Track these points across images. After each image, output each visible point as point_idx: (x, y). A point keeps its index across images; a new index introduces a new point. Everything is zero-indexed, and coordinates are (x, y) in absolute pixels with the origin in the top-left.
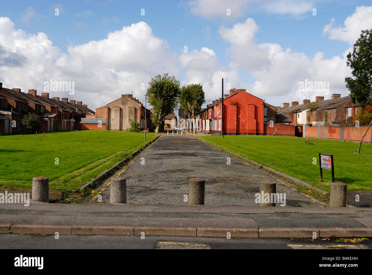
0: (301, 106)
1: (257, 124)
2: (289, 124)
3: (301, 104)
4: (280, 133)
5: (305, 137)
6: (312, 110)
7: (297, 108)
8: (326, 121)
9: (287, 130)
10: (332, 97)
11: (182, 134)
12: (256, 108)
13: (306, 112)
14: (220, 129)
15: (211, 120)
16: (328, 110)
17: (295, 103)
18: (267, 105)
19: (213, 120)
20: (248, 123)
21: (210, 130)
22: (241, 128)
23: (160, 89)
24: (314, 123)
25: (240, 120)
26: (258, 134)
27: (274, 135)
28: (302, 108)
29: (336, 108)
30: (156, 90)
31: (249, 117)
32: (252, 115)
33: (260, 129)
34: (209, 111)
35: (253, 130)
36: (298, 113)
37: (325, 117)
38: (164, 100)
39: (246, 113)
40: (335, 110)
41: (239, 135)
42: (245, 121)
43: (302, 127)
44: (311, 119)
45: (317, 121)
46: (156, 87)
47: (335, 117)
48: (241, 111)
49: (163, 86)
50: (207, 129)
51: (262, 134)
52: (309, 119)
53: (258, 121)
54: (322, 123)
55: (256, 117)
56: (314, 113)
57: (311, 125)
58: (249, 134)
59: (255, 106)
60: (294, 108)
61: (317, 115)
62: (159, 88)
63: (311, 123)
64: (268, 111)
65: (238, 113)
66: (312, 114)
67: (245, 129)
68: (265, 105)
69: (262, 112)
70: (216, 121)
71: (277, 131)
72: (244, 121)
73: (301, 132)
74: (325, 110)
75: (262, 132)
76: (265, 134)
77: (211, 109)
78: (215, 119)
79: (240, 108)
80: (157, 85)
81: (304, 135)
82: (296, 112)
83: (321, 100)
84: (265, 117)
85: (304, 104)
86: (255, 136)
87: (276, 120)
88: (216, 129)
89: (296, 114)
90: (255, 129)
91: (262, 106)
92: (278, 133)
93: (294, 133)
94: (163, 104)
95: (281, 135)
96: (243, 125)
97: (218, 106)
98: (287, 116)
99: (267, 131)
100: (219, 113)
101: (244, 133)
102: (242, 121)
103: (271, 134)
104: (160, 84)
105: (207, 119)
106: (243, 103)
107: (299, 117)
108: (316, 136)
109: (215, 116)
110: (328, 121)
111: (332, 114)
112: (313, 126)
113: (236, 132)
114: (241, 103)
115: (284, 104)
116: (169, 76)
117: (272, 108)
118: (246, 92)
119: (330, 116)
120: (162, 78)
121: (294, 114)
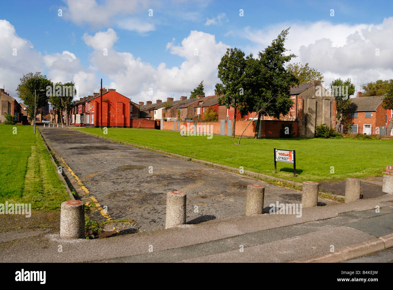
0: (155, 105)
1: (125, 119)
2: (150, 119)
3: (155, 103)
4: (143, 127)
5: (163, 130)
6: (167, 109)
7: (152, 106)
8: (179, 117)
9: (148, 124)
10: (180, 99)
11: (58, 127)
12: (124, 105)
13: (162, 110)
14: (93, 122)
15: (82, 115)
16: (180, 109)
17: (149, 103)
18: (133, 103)
19: (85, 114)
20: (117, 117)
21: (82, 124)
22: (111, 122)
23: (37, 85)
24: (168, 119)
25: (110, 116)
26: (125, 127)
27: (139, 128)
28: (156, 106)
29: (187, 107)
30: (33, 86)
31: (117, 112)
32: (121, 111)
33: (127, 123)
34: (79, 106)
35: (121, 124)
36: (154, 111)
37: (178, 114)
38: (40, 96)
39: (115, 110)
40: (186, 109)
41: (110, 127)
42: (115, 116)
43: (160, 122)
44: (166, 115)
45: (171, 117)
46: (32, 83)
47: (186, 114)
48: (111, 107)
49: (39, 83)
50: (78, 122)
51: (128, 127)
52: (164, 115)
53: (126, 116)
54: (176, 119)
55: (124, 113)
56: (169, 111)
57: (166, 120)
58: (118, 127)
59: (123, 104)
60: (149, 106)
61: (171, 113)
62: (35, 85)
63: (166, 118)
64: (133, 108)
65: (109, 109)
66: (167, 111)
67: (114, 123)
68: (132, 104)
69: (129, 109)
70: (88, 116)
71: (141, 125)
72: (113, 116)
73: (159, 125)
74: (178, 109)
75: (129, 125)
76: (131, 127)
77: (82, 105)
78: (87, 114)
79: (110, 105)
80: (33, 81)
81: (162, 128)
82: (153, 109)
83: (171, 101)
84: (131, 113)
85: (158, 103)
86: (123, 129)
87: (140, 115)
88: (88, 122)
89: (153, 111)
90: (123, 123)
91: (129, 104)
92: (142, 127)
93: (154, 126)
94: (39, 99)
95: (143, 128)
96: (113, 120)
97: (90, 102)
98: (148, 112)
99: (133, 125)
100: (91, 109)
101: (114, 126)
102: (112, 116)
103: (136, 127)
104: (36, 81)
105: (77, 113)
106: (113, 100)
107: (155, 113)
108: (173, 129)
109: (87, 111)
110: (180, 117)
111: (184, 112)
112: (167, 121)
113: (107, 125)
114: (111, 101)
115: (140, 103)
116: (41, 74)
117: (136, 106)
118: (116, 91)
119: (182, 114)
120: (33, 76)
121: (151, 111)
